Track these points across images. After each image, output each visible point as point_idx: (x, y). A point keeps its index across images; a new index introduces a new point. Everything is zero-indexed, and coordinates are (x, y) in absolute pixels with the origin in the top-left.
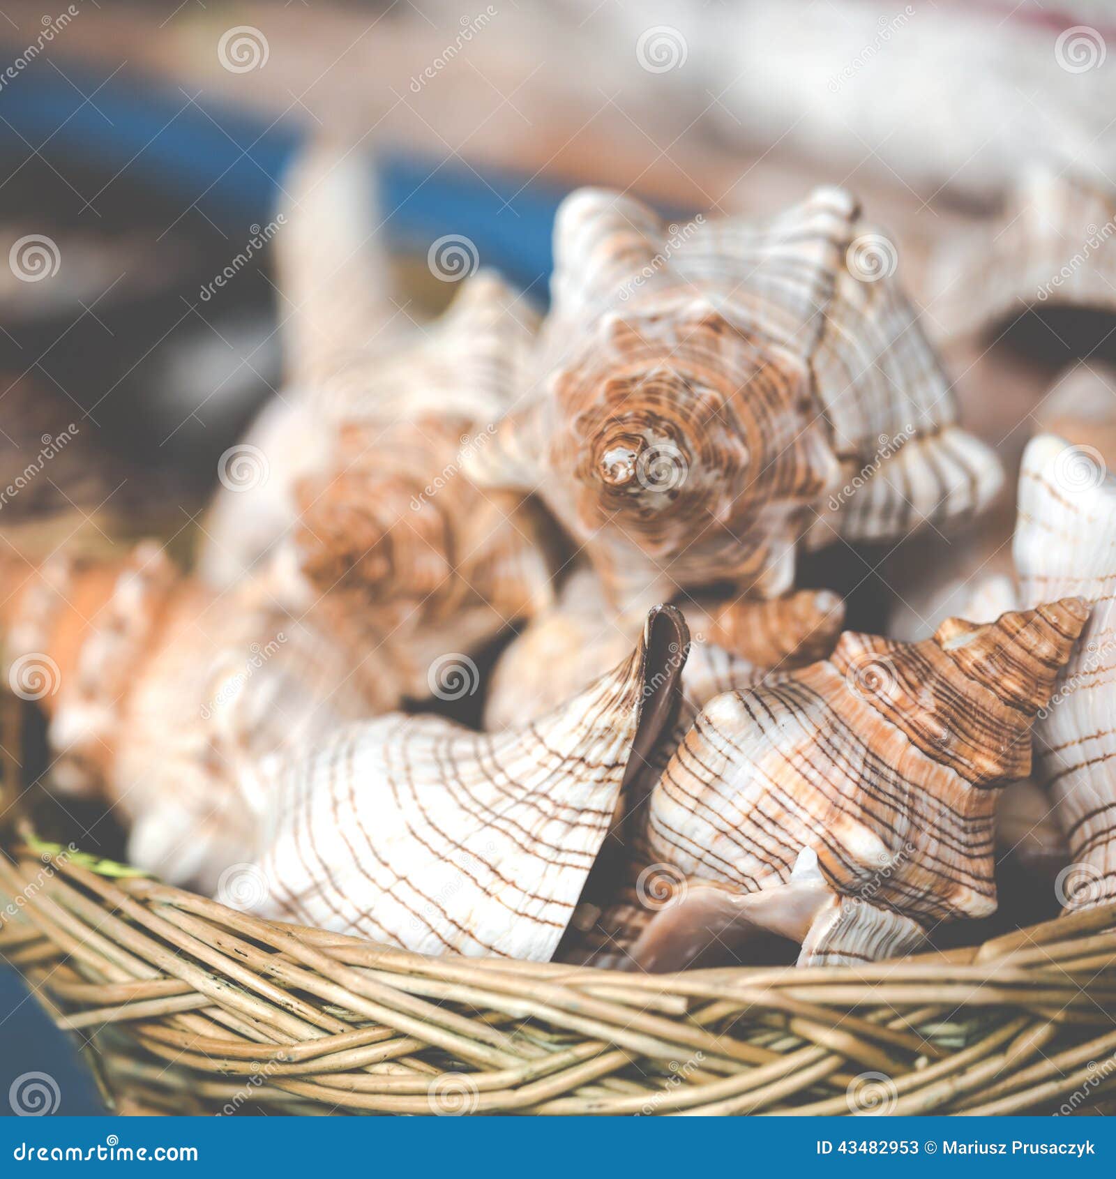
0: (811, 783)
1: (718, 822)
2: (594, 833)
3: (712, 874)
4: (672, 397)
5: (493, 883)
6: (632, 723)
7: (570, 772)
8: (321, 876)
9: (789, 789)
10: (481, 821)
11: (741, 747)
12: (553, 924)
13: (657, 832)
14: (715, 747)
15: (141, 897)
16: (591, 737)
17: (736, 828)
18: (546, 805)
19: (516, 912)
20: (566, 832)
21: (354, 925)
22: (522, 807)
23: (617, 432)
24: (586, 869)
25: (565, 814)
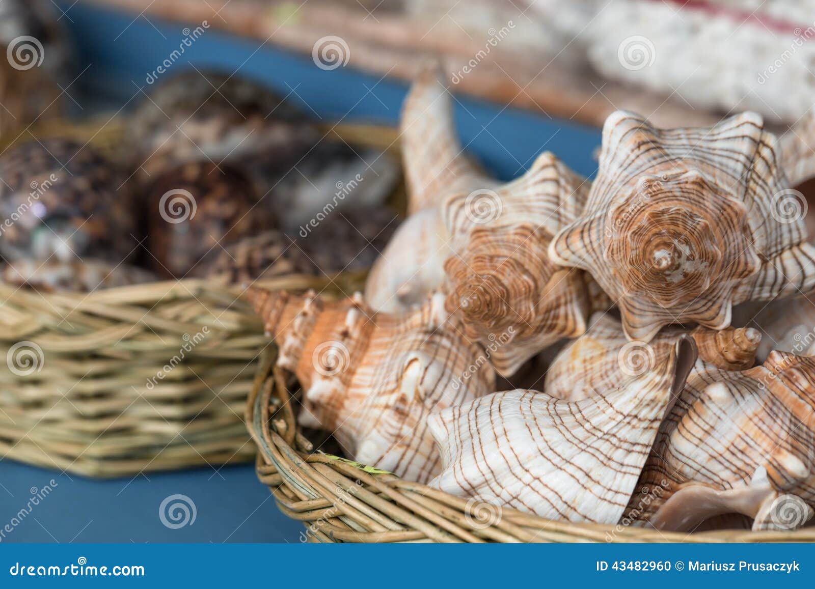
0: (763, 432)
1: (711, 452)
2: (642, 456)
3: (704, 479)
4: (685, 222)
5: (587, 482)
6: (667, 397)
7: (629, 423)
8: (489, 476)
9: (751, 434)
10: (579, 448)
11: (727, 412)
12: (620, 505)
13: (673, 456)
14: (712, 411)
15: (393, 486)
16: (642, 405)
17: (721, 455)
18: (614, 440)
19: (600, 498)
20: (626, 456)
21: (508, 503)
22: (601, 442)
23: (659, 241)
24: (637, 475)
25: (625, 446)
